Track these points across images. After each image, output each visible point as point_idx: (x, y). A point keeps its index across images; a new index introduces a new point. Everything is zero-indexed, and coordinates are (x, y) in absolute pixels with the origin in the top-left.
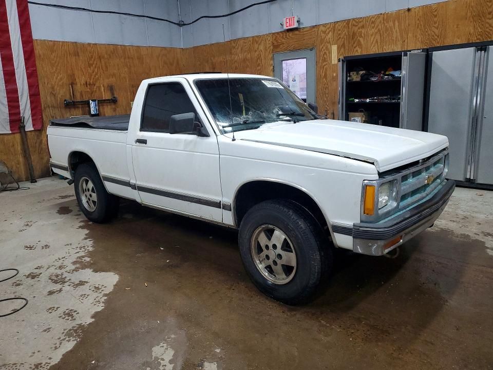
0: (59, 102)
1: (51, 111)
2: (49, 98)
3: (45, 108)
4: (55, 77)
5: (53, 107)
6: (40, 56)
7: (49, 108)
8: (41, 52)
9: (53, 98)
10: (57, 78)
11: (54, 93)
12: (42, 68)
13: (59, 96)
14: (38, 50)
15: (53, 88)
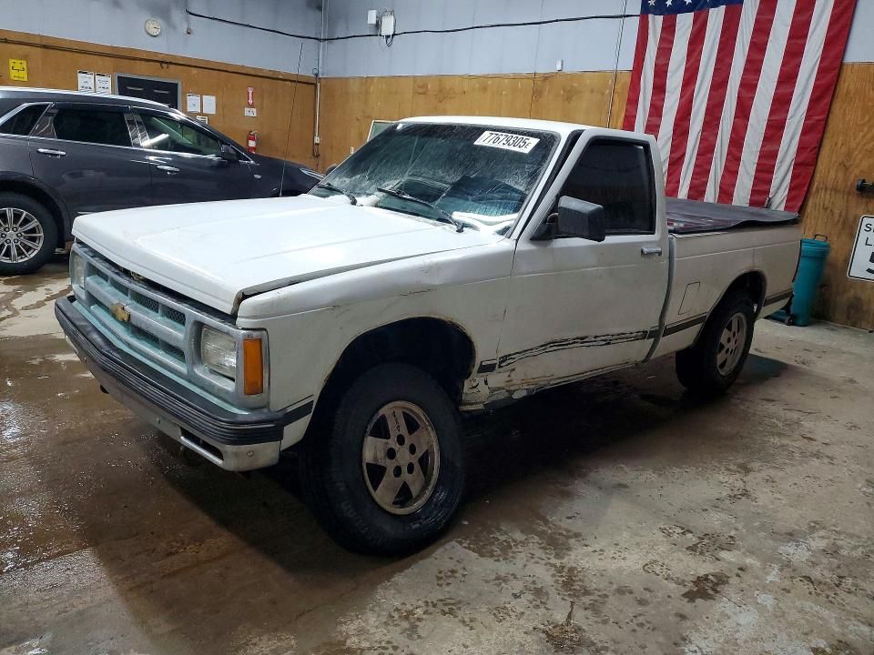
0: (849, 183)
1: (828, 197)
2: (832, 173)
3: (818, 190)
4: (861, 134)
5: (835, 190)
6: (848, 93)
7: (826, 190)
8: (852, 87)
9: (841, 175)
10: (864, 136)
11: (847, 164)
12: (843, 115)
13: (857, 171)
14: (848, 83)
15: (849, 154)
